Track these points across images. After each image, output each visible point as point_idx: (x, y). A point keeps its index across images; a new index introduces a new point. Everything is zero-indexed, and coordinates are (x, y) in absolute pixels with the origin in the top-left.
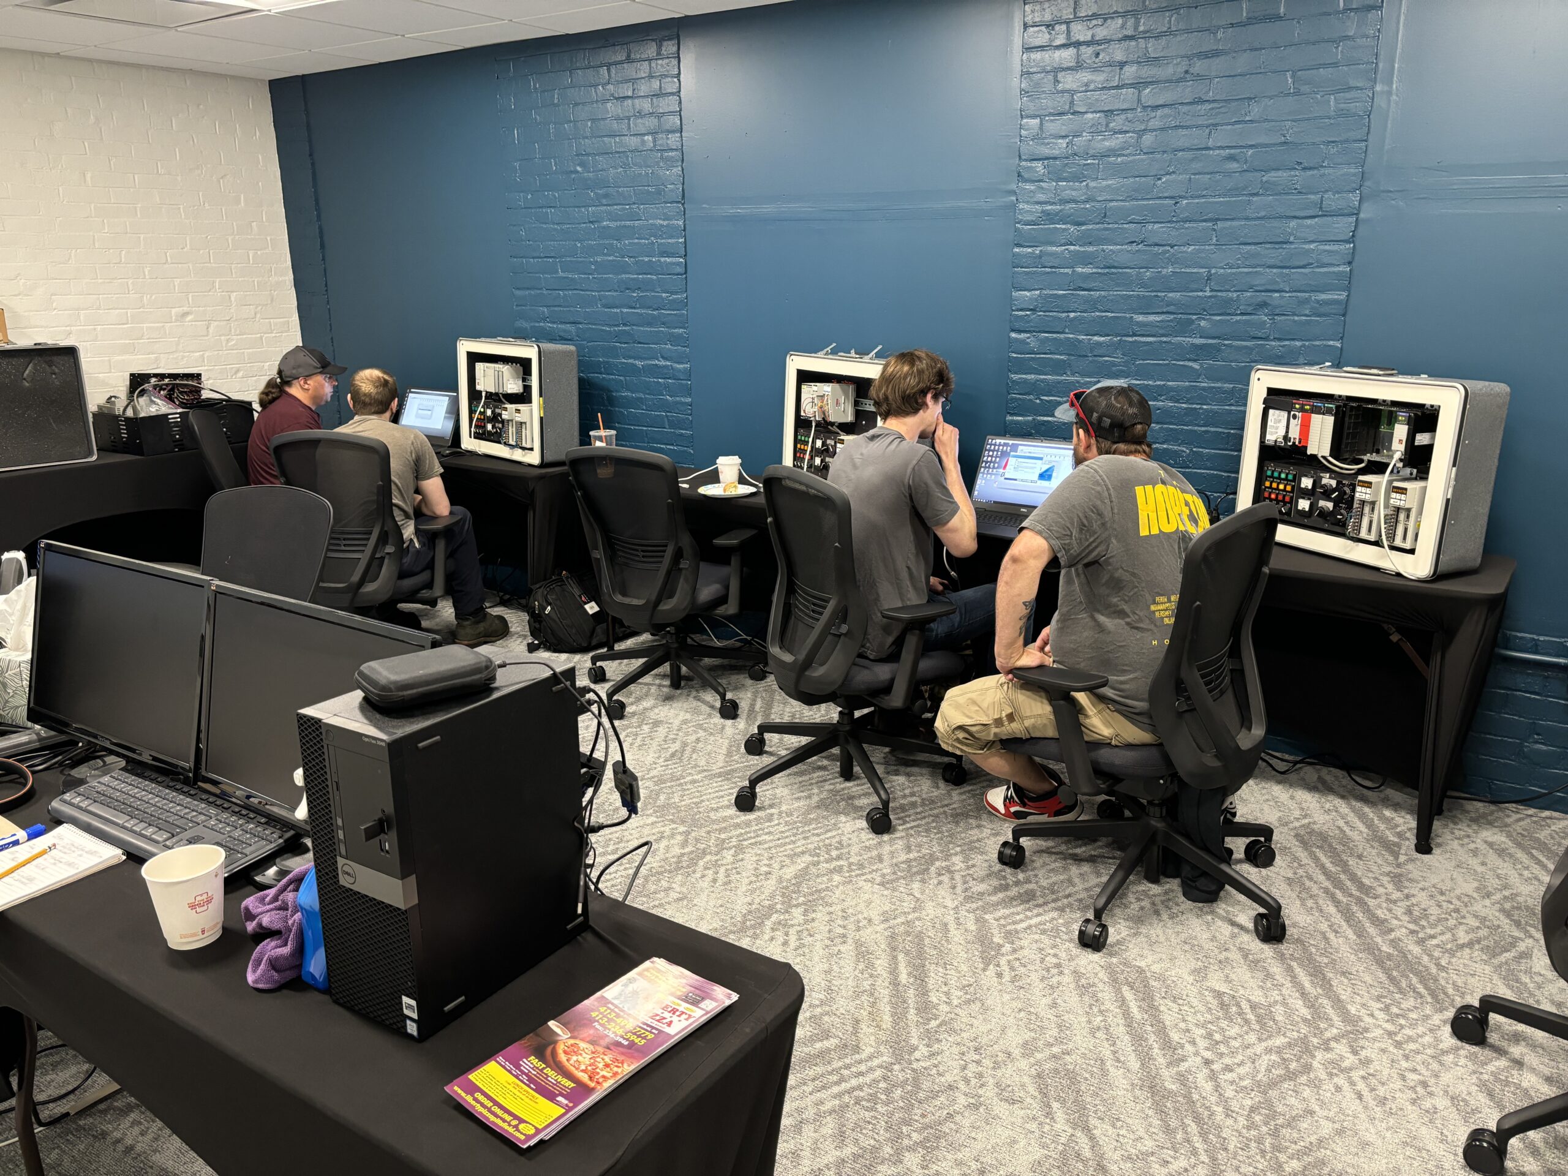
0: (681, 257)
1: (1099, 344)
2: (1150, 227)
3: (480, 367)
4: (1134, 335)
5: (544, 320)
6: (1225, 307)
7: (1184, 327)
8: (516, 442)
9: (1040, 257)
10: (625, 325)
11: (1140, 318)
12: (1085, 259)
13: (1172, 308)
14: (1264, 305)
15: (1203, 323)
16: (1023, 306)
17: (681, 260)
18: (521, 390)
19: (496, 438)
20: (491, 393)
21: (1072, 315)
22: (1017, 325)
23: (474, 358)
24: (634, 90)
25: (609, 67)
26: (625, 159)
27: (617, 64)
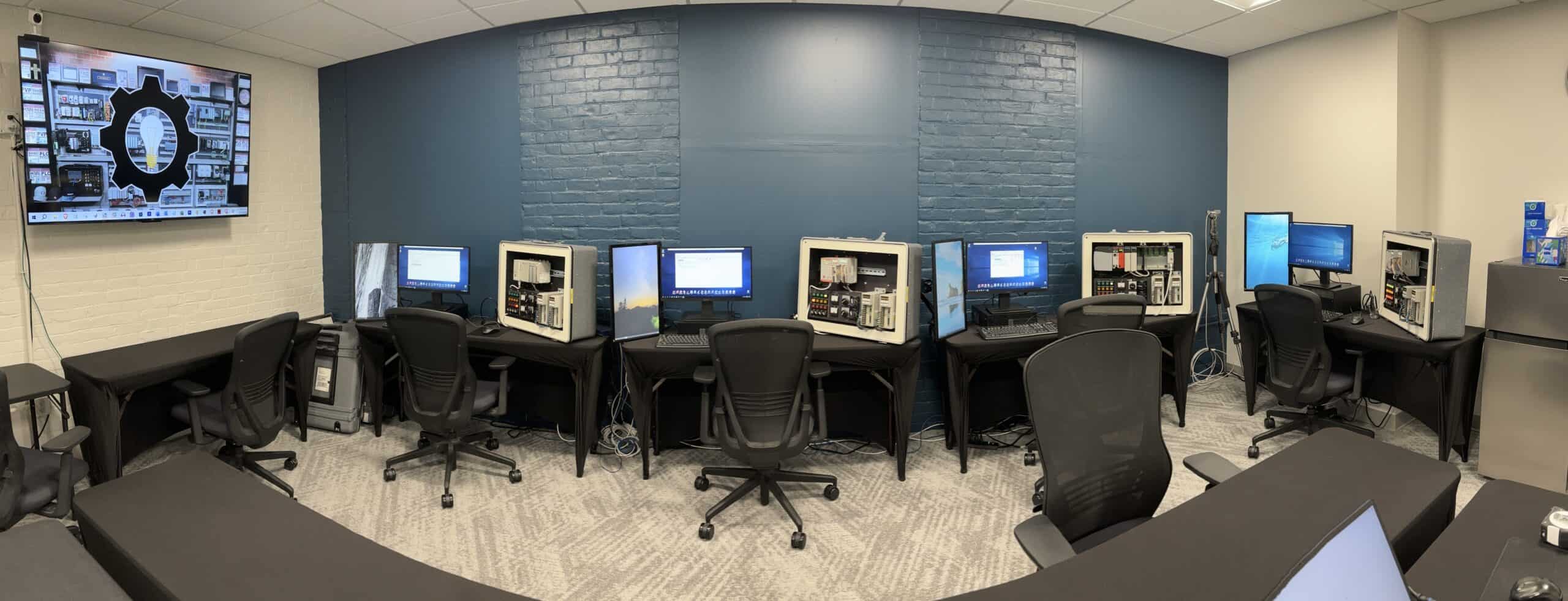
0: (677, 176)
1: (968, 226)
2: (990, 162)
3: (518, 263)
4: (986, 220)
5: (550, 225)
6: (1027, 204)
7: (1009, 215)
8: (548, 323)
9: (935, 177)
10: (623, 226)
11: (987, 211)
12: (960, 179)
13: (1003, 206)
14: (1043, 203)
15: (1018, 213)
16: (925, 206)
17: (676, 178)
18: (549, 281)
19: (530, 317)
20: (525, 283)
21: (953, 210)
22: (923, 216)
23: (512, 256)
24: (639, 56)
25: (618, 38)
26: (630, 107)
27: (624, 37)
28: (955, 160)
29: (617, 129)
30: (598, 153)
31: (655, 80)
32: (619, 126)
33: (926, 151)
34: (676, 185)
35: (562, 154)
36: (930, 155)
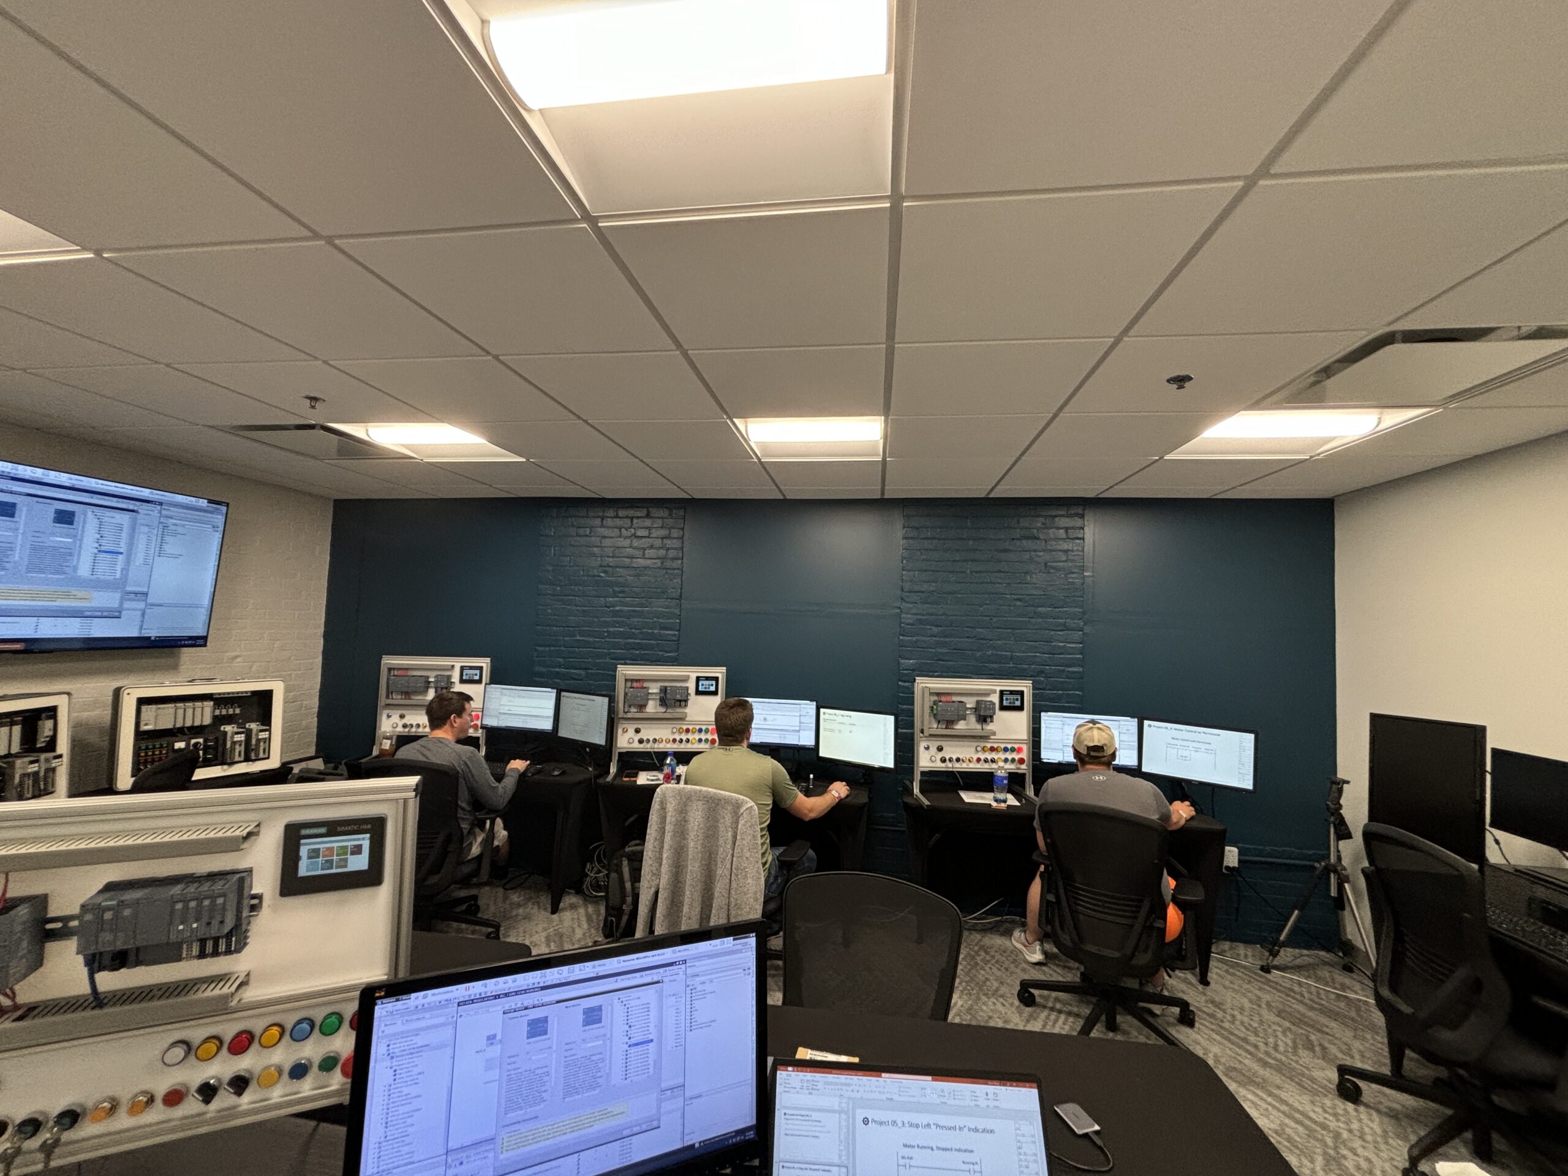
2: (977, 630)
6: (1021, 673)
17: (676, 632)
24: (650, 533)
25: (632, 519)
26: (639, 572)
27: (638, 518)
28: (937, 626)
29: (627, 589)
30: (608, 607)
31: (662, 552)
32: (628, 586)
33: (907, 618)
34: (674, 638)
35: (576, 606)
36: (911, 621)
